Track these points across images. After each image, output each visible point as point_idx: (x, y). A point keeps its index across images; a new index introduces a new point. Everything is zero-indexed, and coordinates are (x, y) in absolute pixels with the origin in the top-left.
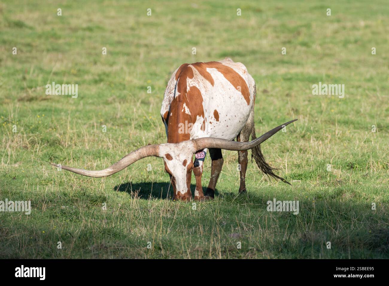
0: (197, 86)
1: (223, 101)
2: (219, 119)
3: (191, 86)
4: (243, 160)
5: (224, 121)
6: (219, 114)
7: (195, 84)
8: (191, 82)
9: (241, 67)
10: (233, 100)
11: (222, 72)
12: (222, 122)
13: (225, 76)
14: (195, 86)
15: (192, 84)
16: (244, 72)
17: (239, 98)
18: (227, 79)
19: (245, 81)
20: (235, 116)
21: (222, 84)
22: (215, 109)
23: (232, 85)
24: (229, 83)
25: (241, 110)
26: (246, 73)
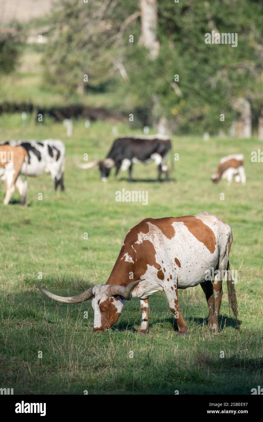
0: (151, 240)
1: (182, 250)
2: (181, 266)
3: (145, 239)
4: (217, 297)
5: (186, 267)
6: (180, 262)
7: (149, 238)
8: (145, 236)
9: (212, 220)
10: (193, 249)
11: (187, 226)
12: (183, 268)
13: (189, 229)
14: (148, 240)
15: (145, 238)
16: (215, 224)
17: (201, 248)
18: (190, 231)
19: (212, 232)
20: (196, 263)
21: (184, 236)
22: (175, 257)
23: (194, 237)
24: (192, 235)
25: (203, 258)
26: (215, 225)
